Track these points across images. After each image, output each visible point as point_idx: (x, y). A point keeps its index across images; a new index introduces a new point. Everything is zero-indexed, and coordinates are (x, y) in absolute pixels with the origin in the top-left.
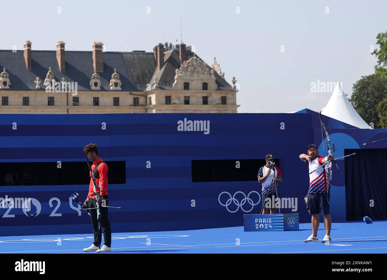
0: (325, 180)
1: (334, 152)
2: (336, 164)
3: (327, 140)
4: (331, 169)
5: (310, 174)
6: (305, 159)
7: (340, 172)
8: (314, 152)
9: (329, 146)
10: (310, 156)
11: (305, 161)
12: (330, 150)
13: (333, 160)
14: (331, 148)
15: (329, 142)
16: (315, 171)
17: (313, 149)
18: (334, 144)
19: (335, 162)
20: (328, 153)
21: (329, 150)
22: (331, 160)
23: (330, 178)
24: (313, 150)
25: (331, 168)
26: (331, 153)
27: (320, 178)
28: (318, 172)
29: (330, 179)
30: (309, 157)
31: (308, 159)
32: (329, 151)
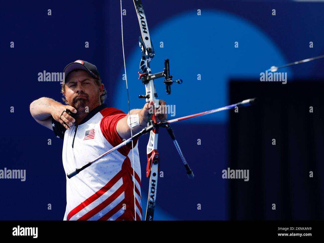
0: (129, 200)
1: (169, 92)
2: (174, 139)
3: (143, 44)
4: (155, 161)
5: (70, 177)
6: (49, 117)
7: (190, 173)
8: (87, 91)
9: (149, 70)
10: (71, 108)
11: (51, 126)
12: (151, 83)
13: (163, 125)
14: (158, 77)
15: (150, 51)
16: (89, 164)
17: (81, 79)
18: (167, 62)
19: (170, 131)
20: (143, 97)
21: (147, 82)
22: (156, 126)
23: (150, 194)
24: (83, 83)
25: (152, 156)
26: (156, 95)
27: (108, 194)
28: (101, 170)
29: (150, 199)
30: (68, 111)
31: (64, 119)
32: (150, 89)
